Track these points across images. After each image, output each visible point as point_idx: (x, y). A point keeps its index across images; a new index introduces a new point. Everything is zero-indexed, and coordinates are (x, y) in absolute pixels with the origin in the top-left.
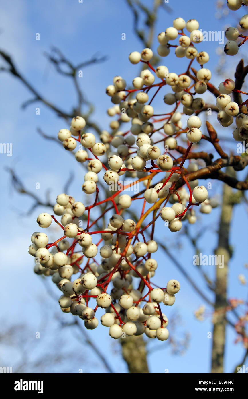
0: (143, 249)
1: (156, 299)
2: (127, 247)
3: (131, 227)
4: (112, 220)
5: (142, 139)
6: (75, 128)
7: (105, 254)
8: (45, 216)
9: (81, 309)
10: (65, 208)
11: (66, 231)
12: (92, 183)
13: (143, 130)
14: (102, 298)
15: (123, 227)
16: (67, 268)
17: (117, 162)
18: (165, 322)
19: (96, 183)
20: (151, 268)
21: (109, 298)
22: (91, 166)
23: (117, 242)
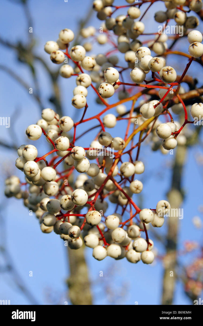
0: (130, 169)
1: (145, 220)
2: (114, 167)
3: (120, 145)
4: (101, 138)
5: (143, 51)
6: (63, 40)
7: (92, 172)
8: (35, 127)
9: (67, 228)
10: (49, 125)
11: (57, 144)
12: (82, 97)
13: (131, 48)
14: (92, 215)
15: (112, 145)
16: (53, 184)
17: (114, 74)
18: (151, 245)
19: (86, 97)
20: (136, 190)
21: (99, 216)
22: (80, 81)
23: (104, 161)
